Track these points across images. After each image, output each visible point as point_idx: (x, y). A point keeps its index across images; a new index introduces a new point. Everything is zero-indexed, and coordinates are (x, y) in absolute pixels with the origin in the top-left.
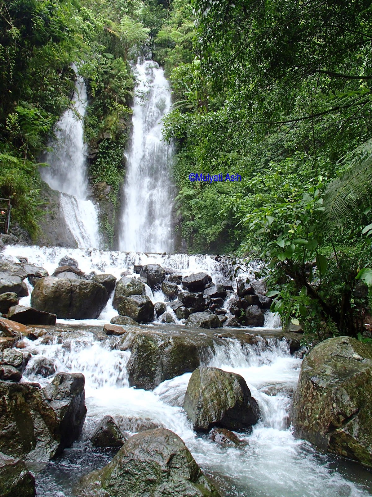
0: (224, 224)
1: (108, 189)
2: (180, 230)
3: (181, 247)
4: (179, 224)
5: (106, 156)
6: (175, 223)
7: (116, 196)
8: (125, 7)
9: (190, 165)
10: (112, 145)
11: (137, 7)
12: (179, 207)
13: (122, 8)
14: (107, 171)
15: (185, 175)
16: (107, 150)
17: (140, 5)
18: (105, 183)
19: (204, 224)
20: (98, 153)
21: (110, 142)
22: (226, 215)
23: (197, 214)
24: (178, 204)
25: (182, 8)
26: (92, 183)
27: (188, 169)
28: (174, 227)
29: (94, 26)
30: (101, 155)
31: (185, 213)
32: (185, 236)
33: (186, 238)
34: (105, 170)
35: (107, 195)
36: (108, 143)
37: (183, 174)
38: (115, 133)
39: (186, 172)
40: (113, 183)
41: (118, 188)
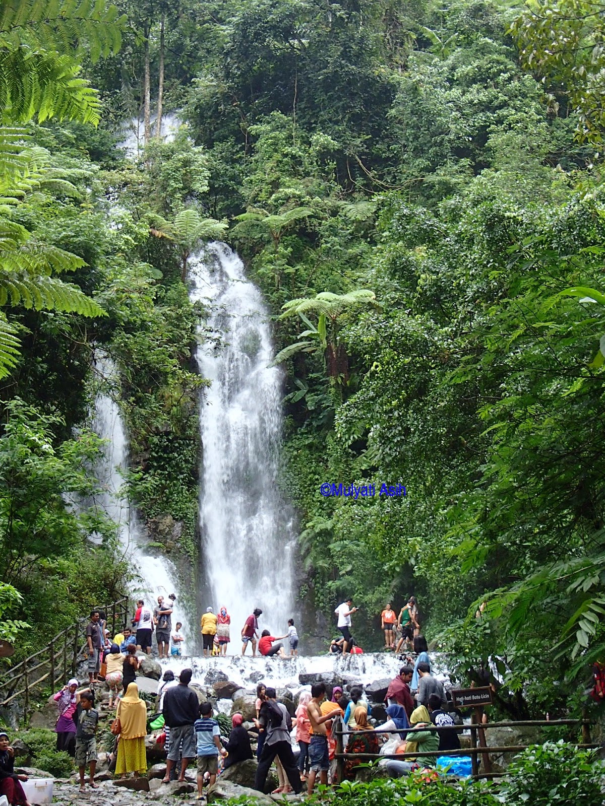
0: (395, 587)
1: (178, 527)
2: (312, 593)
3: (316, 626)
4: (306, 581)
5: (164, 464)
6: (299, 581)
7: (192, 540)
8: (176, 180)
9: (318, 462)
10: (177, 445)
11: (198, 178)
12: (308, 551)
13: (172, 183)
14: (171, 494)
15: (310, 485)
16: (165, 452)
17: (203, 171)
18: (170, 517)
19: (359, 584)
20: (149, 459)
21: (170, 438)
22: (398, 569)
23: (342, 564)
24: (306, 546)
25: (277, 156)
26: (144, 518)
27: (315, 474)
28: (299, 587)
29: (134, 236)
30: (155, 464)
31: (320, 563)
32: (321, 605)
33: (324, 607)
34: (167, 491)
35: (177, 541)
36: (168, 440)
37: (305, 482)
38: (179, 421)
39: (311, 479)
40: (185, 517)
41: (193, 524)
